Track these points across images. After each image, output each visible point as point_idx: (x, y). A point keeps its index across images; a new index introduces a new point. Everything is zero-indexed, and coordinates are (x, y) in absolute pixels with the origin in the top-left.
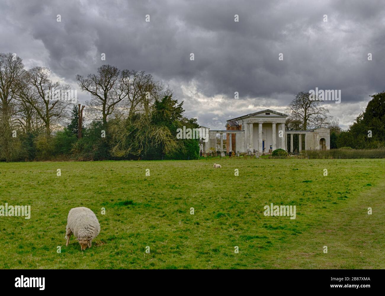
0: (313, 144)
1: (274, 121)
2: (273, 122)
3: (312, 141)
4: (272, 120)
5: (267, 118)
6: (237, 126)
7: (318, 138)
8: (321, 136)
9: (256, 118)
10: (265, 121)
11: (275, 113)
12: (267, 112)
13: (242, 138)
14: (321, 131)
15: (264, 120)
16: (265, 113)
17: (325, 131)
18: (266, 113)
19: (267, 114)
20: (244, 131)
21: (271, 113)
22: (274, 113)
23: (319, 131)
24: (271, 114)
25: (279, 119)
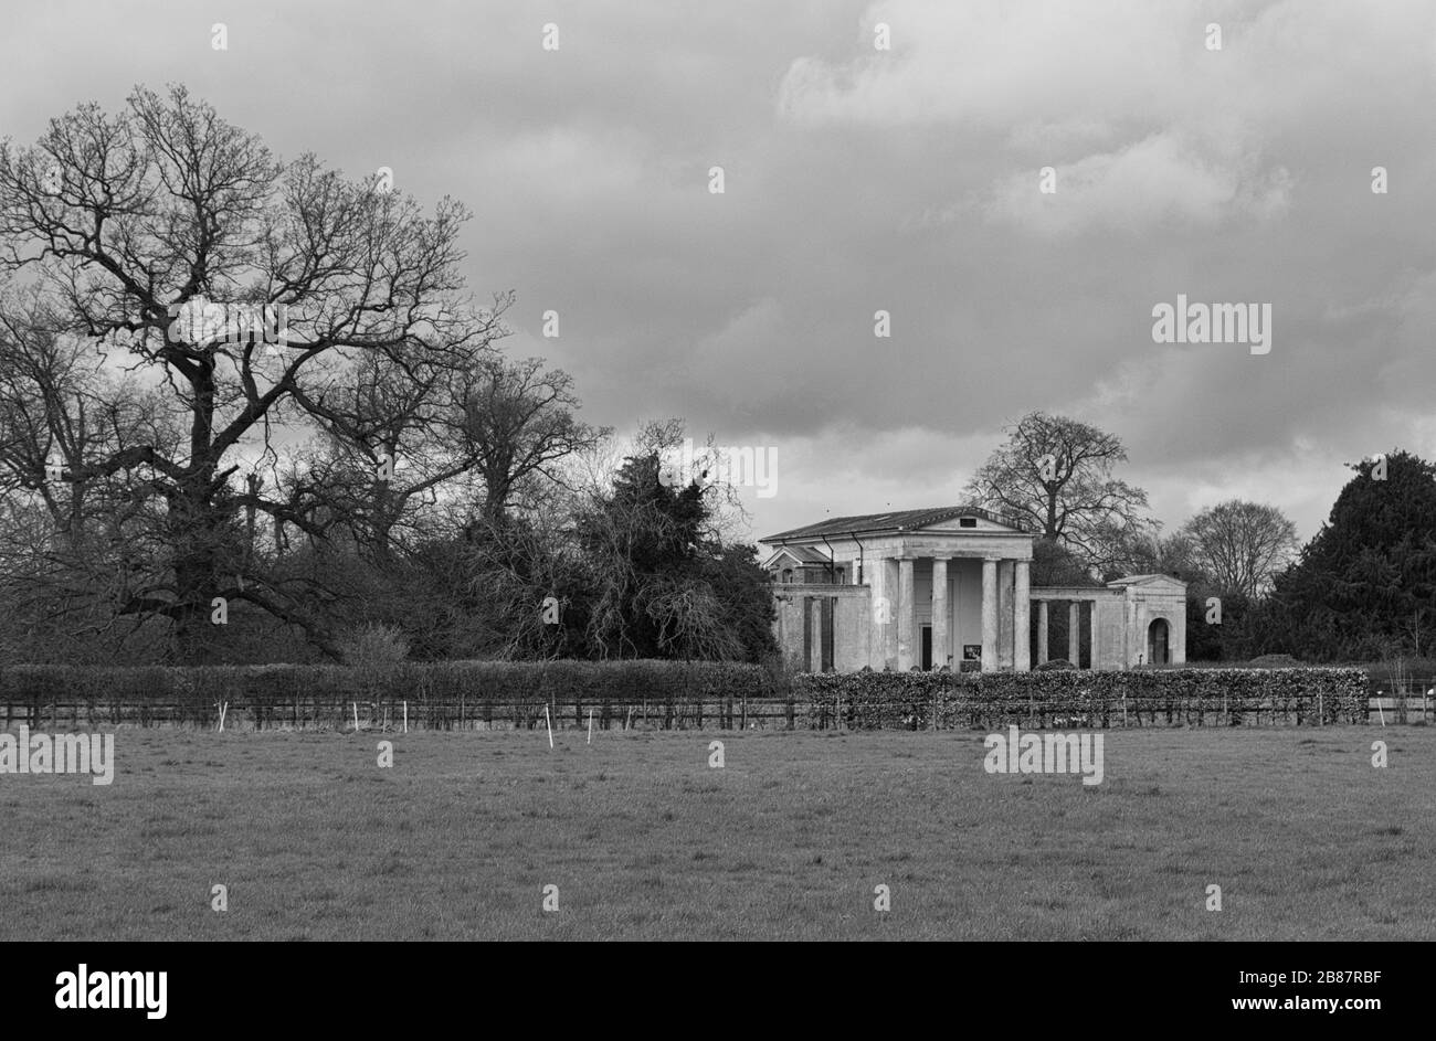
0: (1122, 642)
1: (990, 550)
2: (986, 553)
3: (1118, 628)
4: (982, 546)
5: (965, 541)
6: (828, 566)
7: (1143, 619)
8: (1153, 608)
9: (926, 540)
10: (960, 552)
11: (995, 521)
12: (966, 514)
13: (861, 615)
14: (1155, 592)
15: (956, 546)
16: (957, 522)
17: (1170, 592)
18: (961, 520)
19: (964, 523)
20: (868, 586)
21: (979, 522)
22: (991, 521)
23: (1148, 591)
24: (981, 525)
25: (1009, 542)
